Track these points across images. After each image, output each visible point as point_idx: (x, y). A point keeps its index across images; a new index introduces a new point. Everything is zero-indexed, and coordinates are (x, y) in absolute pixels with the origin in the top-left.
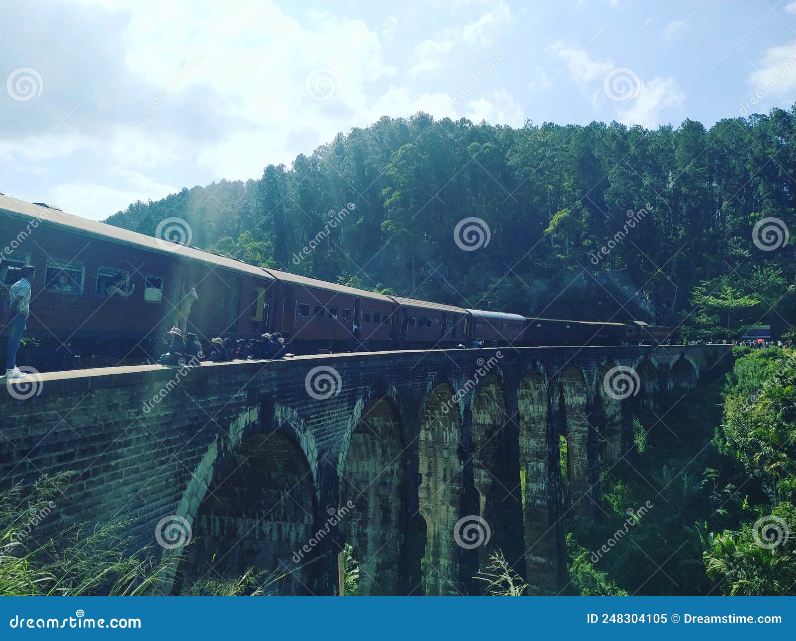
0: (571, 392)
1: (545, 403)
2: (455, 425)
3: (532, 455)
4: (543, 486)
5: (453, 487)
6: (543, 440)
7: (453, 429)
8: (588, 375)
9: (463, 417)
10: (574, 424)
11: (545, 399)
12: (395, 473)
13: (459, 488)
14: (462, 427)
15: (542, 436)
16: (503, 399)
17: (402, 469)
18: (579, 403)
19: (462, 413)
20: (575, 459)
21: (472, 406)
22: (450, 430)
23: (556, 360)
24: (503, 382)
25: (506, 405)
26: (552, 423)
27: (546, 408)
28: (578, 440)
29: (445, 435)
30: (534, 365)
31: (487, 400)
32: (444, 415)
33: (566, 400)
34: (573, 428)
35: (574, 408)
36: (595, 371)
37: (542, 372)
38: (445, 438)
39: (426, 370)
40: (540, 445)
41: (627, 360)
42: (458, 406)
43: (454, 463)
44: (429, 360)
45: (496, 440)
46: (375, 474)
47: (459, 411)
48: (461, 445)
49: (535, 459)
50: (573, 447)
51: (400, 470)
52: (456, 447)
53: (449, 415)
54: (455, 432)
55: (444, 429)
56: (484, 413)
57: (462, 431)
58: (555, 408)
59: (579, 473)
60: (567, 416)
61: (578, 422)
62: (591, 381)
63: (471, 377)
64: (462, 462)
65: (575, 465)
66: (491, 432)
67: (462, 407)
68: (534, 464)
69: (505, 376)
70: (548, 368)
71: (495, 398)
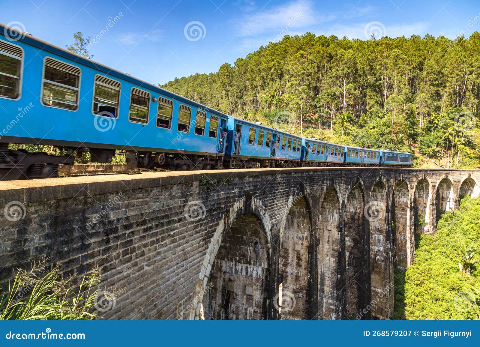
0: (399, 195)
1: (385, 201)
2: (336, 212)
3: (376, 230)
4: (382, 249)
5: (333, 247)
6: (383, 222)
7: (335, 214)
8: (411, 185)
9: (341, 208)
10: (400, 214)
11: (385, 199)
12: (305, 239)
13: (337, 248)
14: (340, 213)
15: (382, 220)
16: (362, 198)
17: (309, 236)
18: (404, 202)
19: (340, 205)
20: (399, 234)
21: (346, 201)
22: (333, 215)
23: (393, 176)
24: (363, 188)
25: (364, 201)
26: (388, 213)
27: (385, 204)
28: (402, 223)
29: (329, 217)
30: (380, 178)
31: (352, 198)
32: (330, 206)
33: (396, 199)
34: (399, 216)
35: (401, 205)
36: (415, 183)
37: (384, 183)
38: (329, 219)
39: (324, 180)
40: (381, 225)
41: (434, 178)
42: (338, 201)
43: (334, 234)
44: (325, 173)
45: (356, 221)
46: (293, 238)
47: (339, 204)
48: (339, 223)
49: (377, 233)
50: (399, 227)
51: (308, 236)
52: (336, 224)
53: (332, 206)
54: (336, 216)
55: (329, 214)
56: (349, 205)
57: (340, 216)
58: (390, 204)
59: (402, 242)
60: (396, 208)
61: (402, 213)
62: (412, 189)
63: (346, 184)
64: (340, 233)
65: (400, 237)
66: (354, 216)
67: (341, 202)
68: (377, 235)
69: (364, 184)
70: (388, 181)
71: (357, 197)
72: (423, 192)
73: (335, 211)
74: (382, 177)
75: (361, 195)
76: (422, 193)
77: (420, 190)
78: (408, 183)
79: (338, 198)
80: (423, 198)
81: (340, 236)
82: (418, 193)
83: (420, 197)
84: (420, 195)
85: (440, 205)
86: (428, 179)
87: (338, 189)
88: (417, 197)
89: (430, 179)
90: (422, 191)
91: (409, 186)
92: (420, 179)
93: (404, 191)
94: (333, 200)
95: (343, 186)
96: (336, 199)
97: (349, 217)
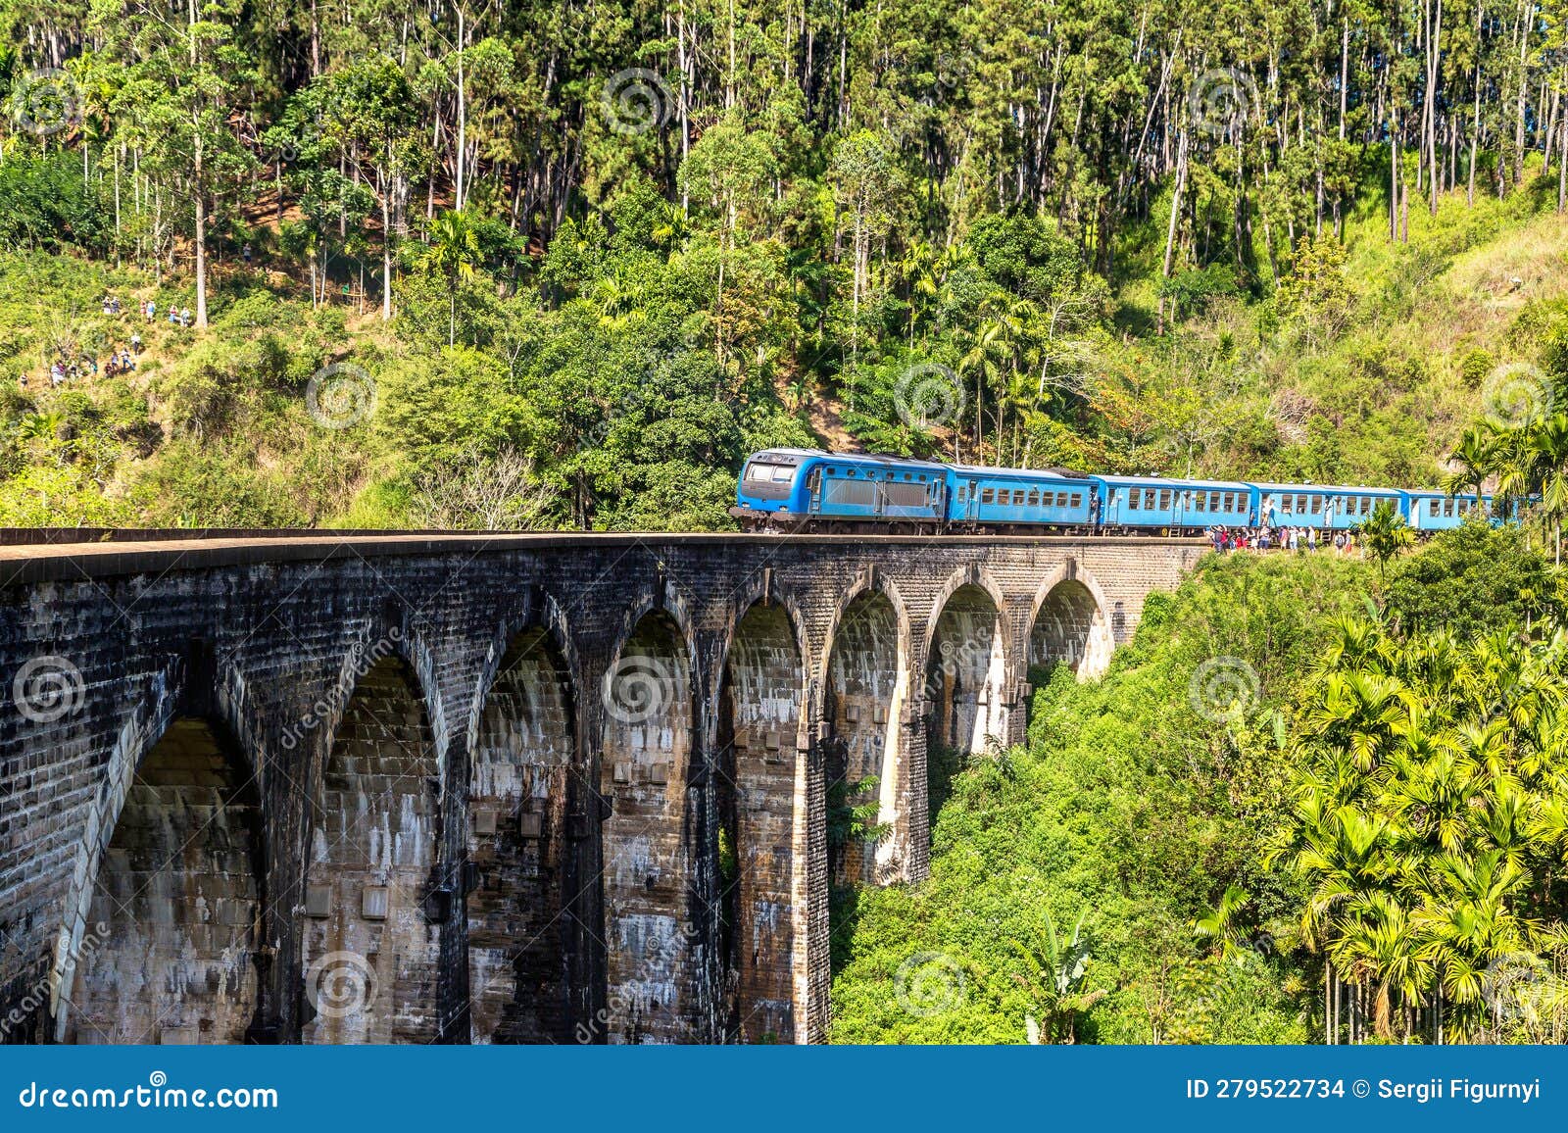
0: (753, 683)
1: (684, 721)
2: (416, 804)
3: (636, 892)
4: (667, 991)
5: (399, 1017)
6: (673, 840)
7: (407, 817)
8: (810, 629)
9: (442, 777)
10: (760, 786)
11: (685, 710)
12: (222, 988)
13: (419, 1020)
14: (437, 809)
15: (670, 829)
16: (560, 709)
17: (251, 969)
18: (777, 720)
19: (440, 761)
20: (756, 898)
21: (472, 737)
22: (396, 826)
23: (722, 578)
24: (565, 652)
25: (571, 729)
26: (701, 786)
27: (683, 739)
28: (769, 838)
29: (374, 840)
30: (660, 596)
31: (508, 715)
32: (376, 769)
33: (738, 708)
34: (757, 798)
35: (764, 737)
36: (830, 615)
37: (680, 619)
38: (374, 850)
39: (340, 612)
40: (662, 858)
41: (920, 582)
42: (429, 736)
43: (408, 937)
44: (348, 573)
45: (532, 849)
46: (144, 995)
47: (432, 753)
48: (435, 873)
49: (643, 903)
50: (754, 858)
51: (242, 972)
52: (415, 880)
53: (392, 770)
54: (414, 825)
55: (373, 818)
56: (493, 758)
57: (439, 825)
58: (710, 737)
59: (768, 941)
60: (740, 760)
61: (770, 780)
62: (816, 646)
63: (471, 635)
64: (436, 930)
65: (757, 918)
66: (516, 822)
67: (443, 742)
68: (640, 920)
69: (574, 633)
70: (696, 609)
71: (535, 708)
72: (870, 659)
73: (408, 800)
74: (670, 589)
75: (557, 697)
76: (865, 669)
77: (857, 649)
78: (797, 614)
79: (426, 719)
80: (870, 693)
81: (436, 946)
82: (847, 666)
83: (853, 688)
84: (857, 676)
85: (948, 726)
86: (893, 590)
87: (423, 668)
88: (842, 688)
89: (902, 590)
90: (863, 655)
91: (801, 631)
92: (853, 592)
93: (780, 658)
94: (399, 734)
95: (456, 649)
96: (413, 724)
97: (491, 829)
